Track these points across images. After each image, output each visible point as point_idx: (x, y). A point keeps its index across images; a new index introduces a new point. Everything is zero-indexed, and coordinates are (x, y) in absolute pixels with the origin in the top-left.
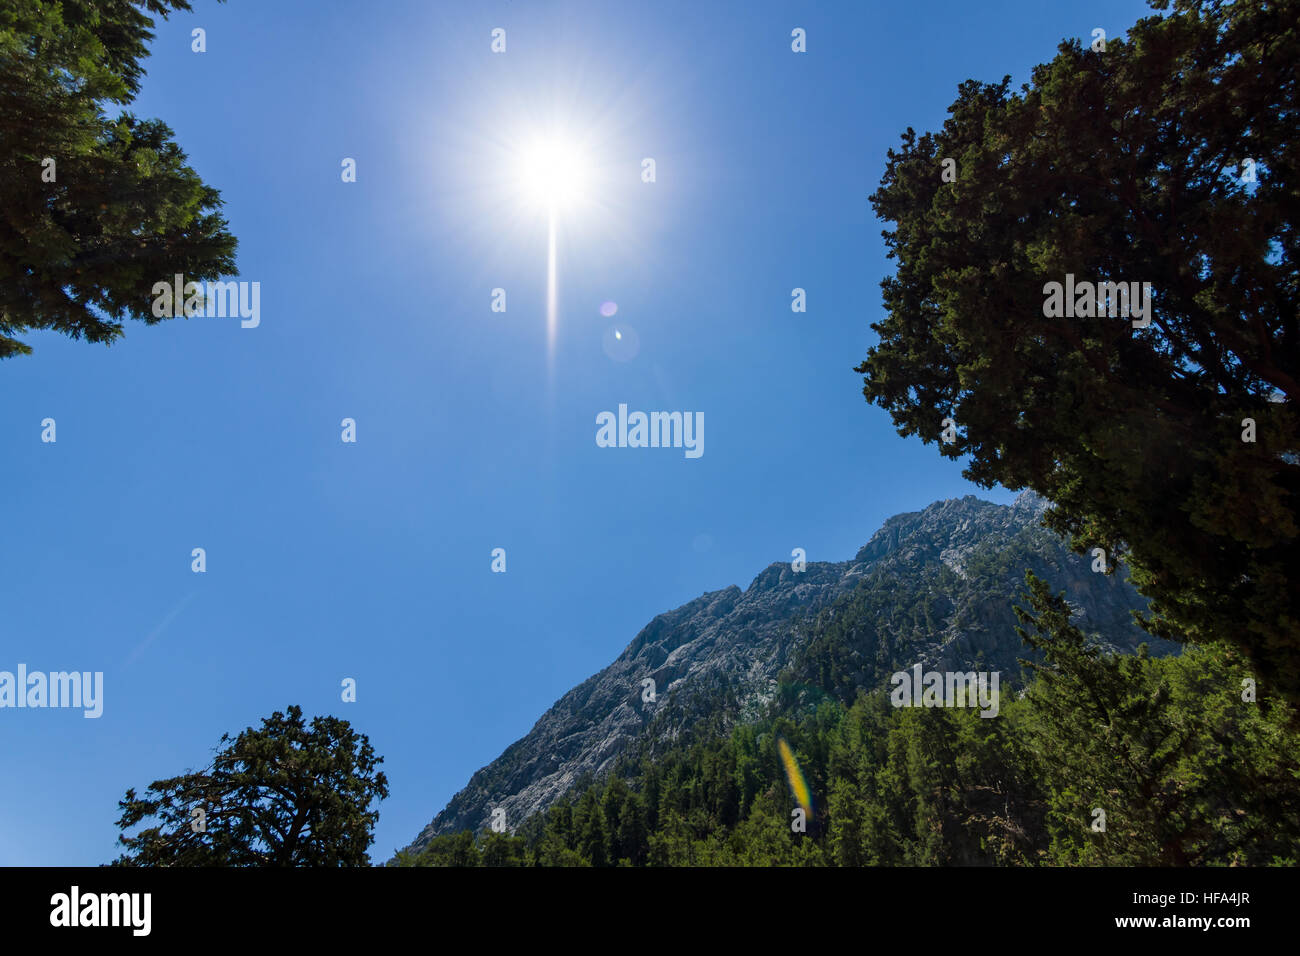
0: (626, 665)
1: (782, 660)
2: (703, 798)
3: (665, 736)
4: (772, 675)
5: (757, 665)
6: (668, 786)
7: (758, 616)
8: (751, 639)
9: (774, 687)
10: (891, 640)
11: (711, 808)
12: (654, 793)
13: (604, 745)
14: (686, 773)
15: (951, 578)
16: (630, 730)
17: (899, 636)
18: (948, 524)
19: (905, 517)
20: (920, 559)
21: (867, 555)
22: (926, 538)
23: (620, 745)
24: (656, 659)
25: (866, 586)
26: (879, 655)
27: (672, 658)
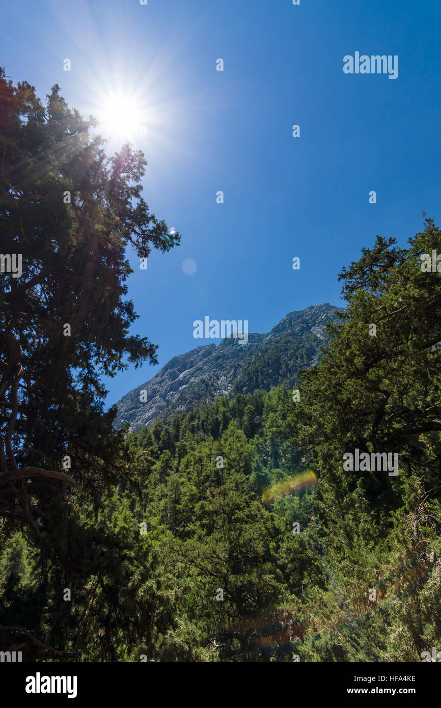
0: (158, 379)
1: (235, 376)
2: (203, 427)
3: (178, 409)
4: (230, 382)
5: (223, 377)
6: (184, 424)
7: (224, 357)
8: (221, 367)
9: (231, 387)
10: (287, 365)
11: (205, 431)
12: (177, 427)
13: (147, 415)
14: (192, 418)
15: (316, 339)
16: (160, 408)
17: (291, 363)
18: (316, 315)
19: (296, 313)
20: (302, 330)
21: (276, 330)
22: (305, 322)
23: (155, 415)
24: (174, 376)
25: (276, 342)
26: (281, 372)
27: (181, 376)
